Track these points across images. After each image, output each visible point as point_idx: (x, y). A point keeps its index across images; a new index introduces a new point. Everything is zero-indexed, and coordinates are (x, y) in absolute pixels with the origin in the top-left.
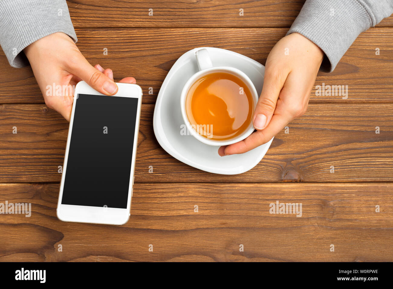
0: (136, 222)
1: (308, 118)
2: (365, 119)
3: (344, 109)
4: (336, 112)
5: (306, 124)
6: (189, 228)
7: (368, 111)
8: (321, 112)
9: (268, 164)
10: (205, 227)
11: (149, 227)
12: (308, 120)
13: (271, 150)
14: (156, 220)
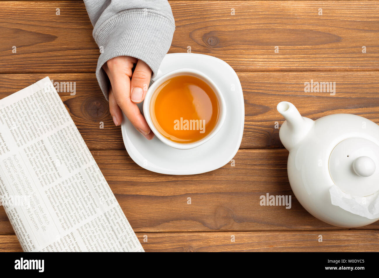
0: (125, 189)
1: (294, 86)
2: (349, 86)
3: (329, 76)
4: (321, 80)
5: (292, 91)
6: (178, 193)
7: (352, 78)
8: (306, 80)
9: (255, 130)
10: (193, 192)
11: (138, 193)
12: (294, 87)
13: (258, 117)
14: (145, 186)
